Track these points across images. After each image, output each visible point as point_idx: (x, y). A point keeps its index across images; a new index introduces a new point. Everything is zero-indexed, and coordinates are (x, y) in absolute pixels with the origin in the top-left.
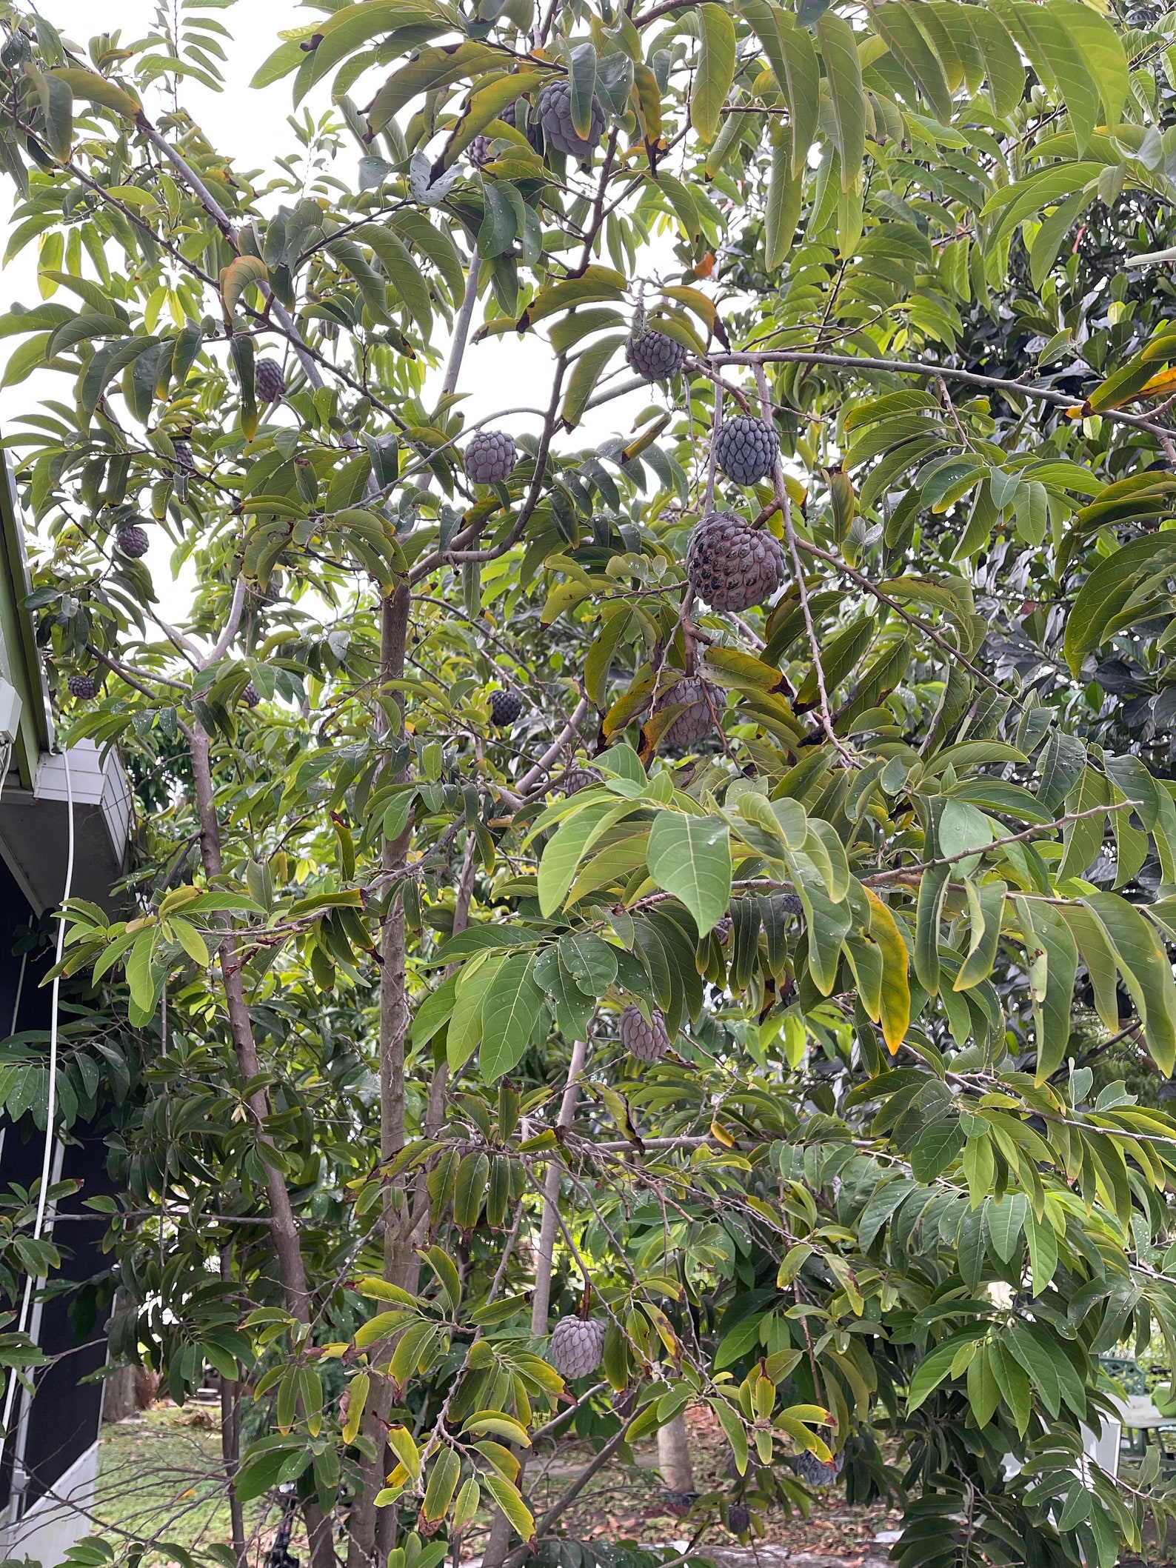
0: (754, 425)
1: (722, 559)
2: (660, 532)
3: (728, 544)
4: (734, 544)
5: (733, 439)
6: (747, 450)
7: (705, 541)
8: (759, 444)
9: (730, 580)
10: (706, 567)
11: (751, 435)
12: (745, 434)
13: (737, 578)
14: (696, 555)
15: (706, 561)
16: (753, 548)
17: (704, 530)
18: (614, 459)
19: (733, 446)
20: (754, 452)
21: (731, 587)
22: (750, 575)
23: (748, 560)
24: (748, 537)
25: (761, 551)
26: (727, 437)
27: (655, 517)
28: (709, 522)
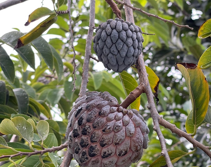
0: (126, 26)
1: (99, 132)
2: (38, 89)
3: (104, 120)
4: (109, 120)
5: (109, 35)
6: (120, 45)
7: (85, 115)
8: (130, 41)
9: (105, 150)
10: (84, 137)
11: (124, 33)
12: (119, 32)
13: (111, 149)
14: (76, 126)
15: (84, 133)
16: (125, 124)
17: (84, 106)
18: (12, 45)
19: (109, 40)
20: (125, 47)
21: (105, 156)
22: (122, 147)
23: (121, 135)
24: (120, 114)
25: (131, 127)
26: (103, 34)
27: (36, 80)
28: (88, 100)
